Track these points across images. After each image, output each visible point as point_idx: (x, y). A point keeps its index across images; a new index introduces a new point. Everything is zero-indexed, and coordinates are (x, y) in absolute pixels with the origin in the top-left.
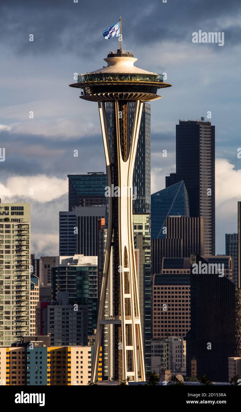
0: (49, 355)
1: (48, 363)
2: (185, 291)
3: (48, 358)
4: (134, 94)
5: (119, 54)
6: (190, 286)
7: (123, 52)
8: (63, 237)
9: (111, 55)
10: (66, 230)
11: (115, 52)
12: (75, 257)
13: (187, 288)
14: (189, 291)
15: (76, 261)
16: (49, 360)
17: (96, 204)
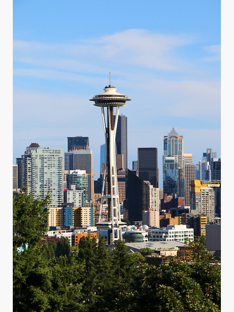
0: (73, 213)
1: (73, 216)
2: (123, 184)
3: (73, 214)
4: (116, 103)
5: (110, 87)
6: (125, 182)
7: (111, 86)
8: (66, 162)
9: (106, 87)
10: (67, 160)
11: (108, 86)
12: (77, 171)
13: (124, 183)
14: (125, 184)
15: (77, 172)
16: (73, 215)
17: (81, 149)
